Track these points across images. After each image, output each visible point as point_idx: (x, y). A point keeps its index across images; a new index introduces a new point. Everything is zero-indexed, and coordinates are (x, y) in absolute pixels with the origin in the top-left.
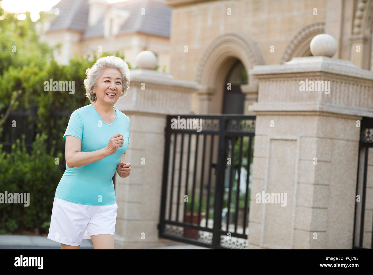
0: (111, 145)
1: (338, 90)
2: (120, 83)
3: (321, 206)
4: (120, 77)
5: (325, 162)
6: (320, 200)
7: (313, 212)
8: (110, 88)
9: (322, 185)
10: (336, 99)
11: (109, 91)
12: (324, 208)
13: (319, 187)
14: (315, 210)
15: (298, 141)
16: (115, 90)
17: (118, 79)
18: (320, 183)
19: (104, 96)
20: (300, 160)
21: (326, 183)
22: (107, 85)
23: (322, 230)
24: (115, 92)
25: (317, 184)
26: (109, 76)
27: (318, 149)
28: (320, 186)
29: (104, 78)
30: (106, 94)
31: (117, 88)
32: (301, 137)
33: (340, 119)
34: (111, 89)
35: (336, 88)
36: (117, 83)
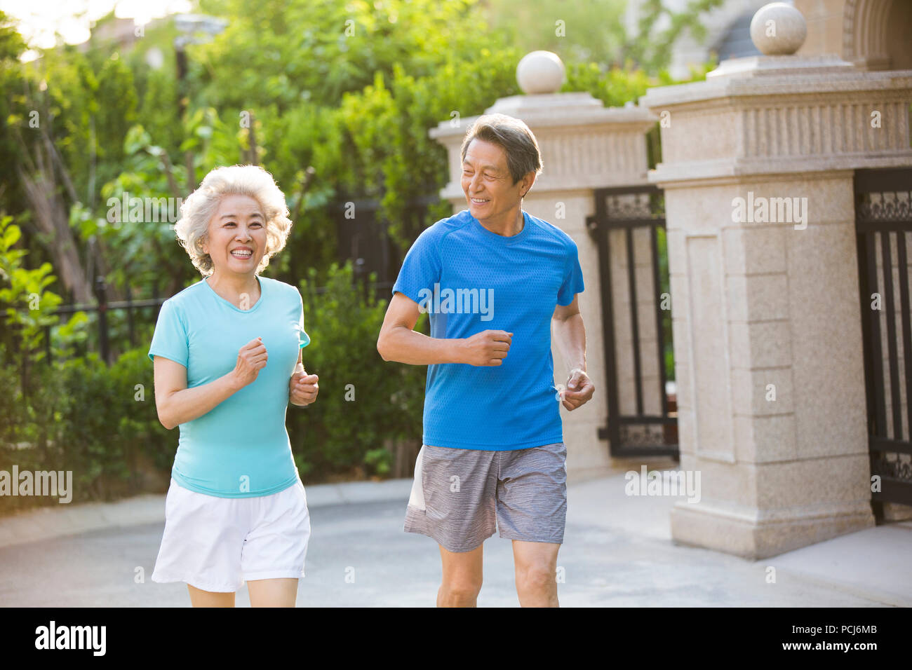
0: (243, 367)
1: (784, 125)
2: (260, 225)
3: (773, 363)
4: (258, 212)
5: (770, 274)
6: (769, 352)
7: (754, 379)
8: (237, 238)
9: (769, 321)
10: (780, 143)
11: (235, 245)
12: (781, 368)
13: (761, 327)
14: (761, 373)
15: (720, 238)
16: (249, 241)
17: (254, 216)
18: (763, 318)
19: (227, 259)
20: (727, 276)
21: (779, 316)
22: (232, 232)
23: (783, 410)
24: (249, 246)
25: (758, 322)
26: (233, 212)
27: (749, 252)
28: (766, 325)
29: (223, 218)
30: (231, 252)
31: (252, 237)
32: (723, 229)
33: (797, 183)
34: (239, 241)
35: (778, 121)
36: (253, 227)
